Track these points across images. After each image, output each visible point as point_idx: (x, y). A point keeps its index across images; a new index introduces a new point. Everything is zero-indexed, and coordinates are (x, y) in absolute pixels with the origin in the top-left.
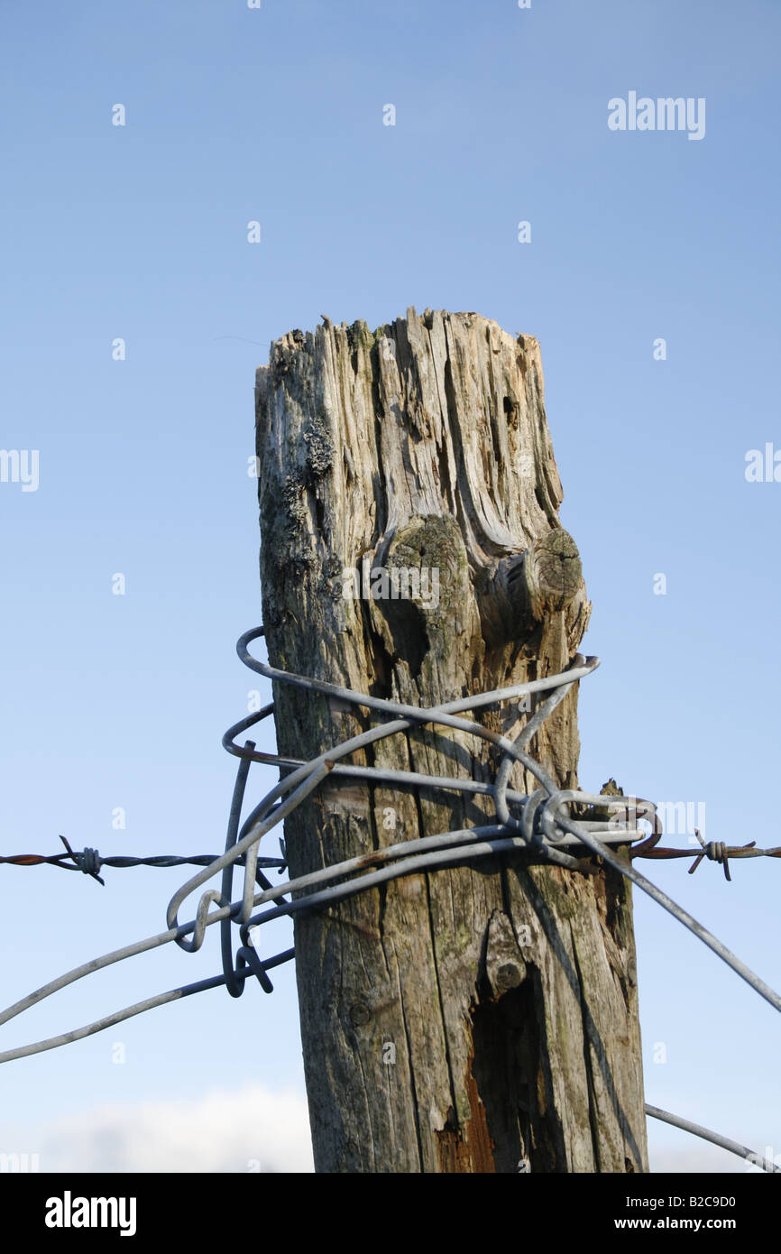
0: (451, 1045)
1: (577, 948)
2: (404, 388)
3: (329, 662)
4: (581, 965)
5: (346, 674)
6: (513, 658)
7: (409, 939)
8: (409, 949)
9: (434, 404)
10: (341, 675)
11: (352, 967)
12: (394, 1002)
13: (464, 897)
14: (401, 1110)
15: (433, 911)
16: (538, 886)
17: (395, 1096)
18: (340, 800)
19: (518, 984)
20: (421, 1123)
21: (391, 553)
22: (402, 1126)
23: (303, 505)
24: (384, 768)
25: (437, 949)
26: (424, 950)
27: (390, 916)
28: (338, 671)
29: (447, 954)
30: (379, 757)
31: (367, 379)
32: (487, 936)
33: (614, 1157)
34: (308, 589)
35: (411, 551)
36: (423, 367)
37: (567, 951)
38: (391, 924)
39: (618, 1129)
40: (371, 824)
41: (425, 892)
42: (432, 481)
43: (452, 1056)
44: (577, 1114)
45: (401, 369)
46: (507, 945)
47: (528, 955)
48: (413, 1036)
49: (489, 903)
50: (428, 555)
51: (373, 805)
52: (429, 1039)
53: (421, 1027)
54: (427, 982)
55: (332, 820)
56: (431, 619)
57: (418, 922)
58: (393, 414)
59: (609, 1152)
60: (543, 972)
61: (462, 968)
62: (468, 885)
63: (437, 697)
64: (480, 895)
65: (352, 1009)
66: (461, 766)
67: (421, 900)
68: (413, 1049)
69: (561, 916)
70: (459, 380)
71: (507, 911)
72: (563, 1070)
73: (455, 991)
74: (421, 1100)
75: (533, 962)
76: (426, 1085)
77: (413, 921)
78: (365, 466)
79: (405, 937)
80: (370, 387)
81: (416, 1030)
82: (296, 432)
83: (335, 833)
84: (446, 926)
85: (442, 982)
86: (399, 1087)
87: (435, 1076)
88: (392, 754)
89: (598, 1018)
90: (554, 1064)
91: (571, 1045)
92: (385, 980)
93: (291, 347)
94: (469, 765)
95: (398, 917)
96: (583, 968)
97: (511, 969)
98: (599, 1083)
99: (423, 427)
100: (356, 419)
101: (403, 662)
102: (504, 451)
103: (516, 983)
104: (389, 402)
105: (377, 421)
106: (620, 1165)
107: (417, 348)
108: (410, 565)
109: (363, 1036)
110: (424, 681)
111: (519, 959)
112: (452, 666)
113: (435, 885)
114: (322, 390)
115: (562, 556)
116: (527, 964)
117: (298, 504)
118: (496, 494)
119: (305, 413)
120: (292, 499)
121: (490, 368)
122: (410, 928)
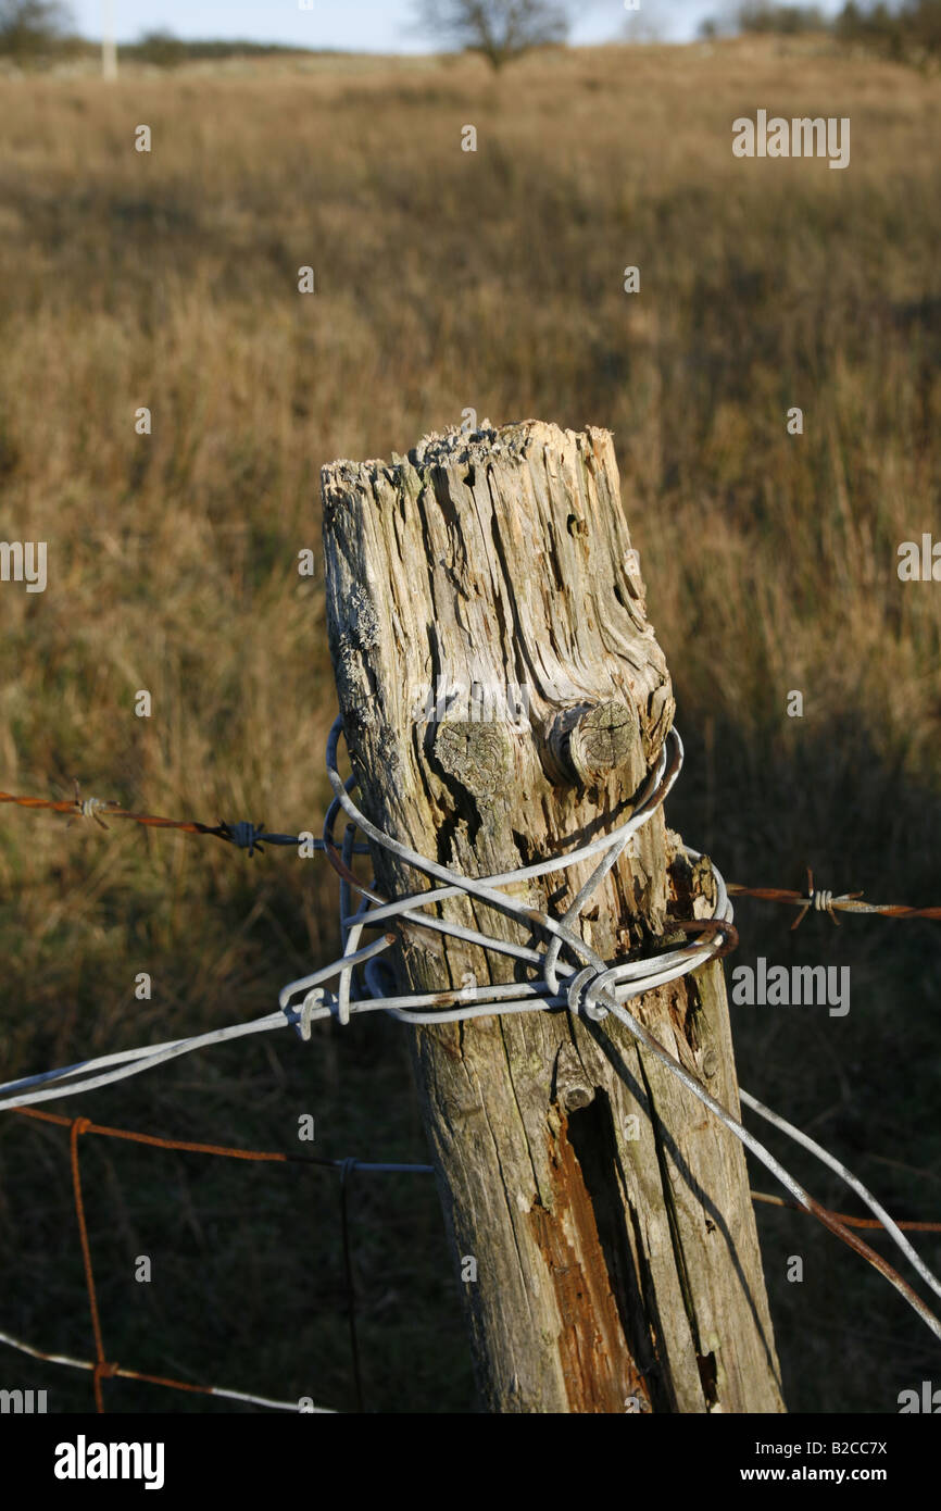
0: (532, 1147)
1: (645, 1068)
2: (452, 543)
3: (394, 819)
4: (650, 1081)
5: (410, 833)
6: (579, 798)
7: (487, 1063)
8: (487, 1070)
9: (482, 560)
10: (406, 833)
11: (442, 1072)
12: (478, 1110)
13: (534, 1030)
14: (493, 1191)
15: (506, 1040)
16: (602, 1025)
17: (488, 1180)
18: (418, 934)
20: (511, 1205)
21: (438, 736)
22: (495, 1203)
23: (357, 666)
24: (451, 924)
25: (513, 1073)
26: (501, 1072)
27: (468, 1042)
28: (402, 828)
29: (521, 1077)
30: (445, 910)
31: (417, 527)
32: (556, 1066)
33: (693, 1223)
34: (370, 745)
35: (456, 737)
36: (468, 524)
37: (634, 1074)
38: (470, 1049)
39: (696, 1201)
40: (444, 962)
41: (498, 1025)
42: (485, 638)
43: (533, 1155)
44: (652, 1202)
45: (448, 524)
46: (576, 1073)
47: (596, 1081)
48: (497, 1136)
49: (558, 1038)
50: (472, 743)
51: (446, 948)
52: (511, 1141)
53: (503, 1131)
54: (505, 1098)
55: (413, 949)
56: (479, 801)
57: (493, 1050)
58: (443, 568)
59: (688, 1220)
60: (611, 1094)
61: (537, 1089)
62: (537, 1021)
63: (493, 867)
64: (548, 1029)
65: (446, 1102)
66: (522, 927)
67: (493, 1033)
68: (500, 1146)
69: (625, 1046)
70: (507, 533)
71: (574, 1043)
72: (635, 1168)
73: (532, 1105)
74: (510, 1186)
75: (600, 1087)
76: (512, 1176)
77: (488, 1049)
78: (418, 617)
79: (483, 1061)
80: (420, 535)
81: (500, 1134)
82: (347, 591)
83: (416, 960)
84: (519, 1053)
85: (519, 1099)
86: (490, 1173)
87: (520, 1170)
88: (456, 909)
89: (670, 1120)
90: (626, 1165)
91: (642, 1148)
92: (469, 1090)
93: (338, 490)
94: (528, 924)
95: (475, 1043)
96: (652, 1083)
97: (580, 1093)
98: (674, 1171)
99: (470, 590)
100: (406, 573)
101: (464, 824)
102: (567, 578)
103: (586, 1104)
104: (438, 557)
105: (429, 570)
106: (700, 1228)
107: (461, 507)
108: (457, 750)
109: (458, 1126)
110: (479, 851)
111: (587, 1084)
112: (507, 836)
113: (507, 1020)
114: (364, 561)
115: (611, 729)
116: (595, 1088)
117: (353, 667)
118: (556, 634)
119: (352, 574)
120: (347, 661)
121: (549, 493)
122: (486, 1054)
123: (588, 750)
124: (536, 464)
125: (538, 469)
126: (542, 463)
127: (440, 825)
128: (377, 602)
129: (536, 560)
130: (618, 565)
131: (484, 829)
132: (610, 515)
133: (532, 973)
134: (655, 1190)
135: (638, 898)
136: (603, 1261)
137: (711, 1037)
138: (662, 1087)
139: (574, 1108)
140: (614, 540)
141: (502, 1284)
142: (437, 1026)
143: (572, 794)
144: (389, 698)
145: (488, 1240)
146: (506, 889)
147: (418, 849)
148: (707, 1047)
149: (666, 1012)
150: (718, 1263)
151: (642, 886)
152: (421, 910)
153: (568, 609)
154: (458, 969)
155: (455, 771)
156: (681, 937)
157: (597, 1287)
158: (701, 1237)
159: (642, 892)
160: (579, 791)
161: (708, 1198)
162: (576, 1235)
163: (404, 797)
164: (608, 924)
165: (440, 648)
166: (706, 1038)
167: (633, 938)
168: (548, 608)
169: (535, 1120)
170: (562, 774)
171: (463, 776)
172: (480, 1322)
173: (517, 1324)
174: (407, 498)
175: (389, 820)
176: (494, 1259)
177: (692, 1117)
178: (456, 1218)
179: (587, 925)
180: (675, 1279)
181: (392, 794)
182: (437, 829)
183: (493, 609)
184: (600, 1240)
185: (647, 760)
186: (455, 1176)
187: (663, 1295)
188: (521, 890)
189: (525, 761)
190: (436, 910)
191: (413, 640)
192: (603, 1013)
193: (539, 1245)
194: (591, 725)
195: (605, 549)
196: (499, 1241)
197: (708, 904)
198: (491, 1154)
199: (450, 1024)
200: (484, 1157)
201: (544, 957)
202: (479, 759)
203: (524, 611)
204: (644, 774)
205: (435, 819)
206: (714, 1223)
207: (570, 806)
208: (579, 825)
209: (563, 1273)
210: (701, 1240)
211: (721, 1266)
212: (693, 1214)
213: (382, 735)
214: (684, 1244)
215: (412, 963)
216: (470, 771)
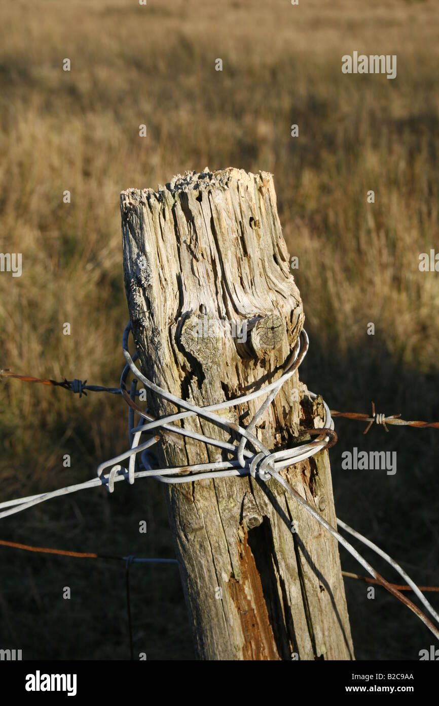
0: (230, 547)
1: (289, 506)
2: (190, 232)
3: (159, 376)
4: (291, 513)
5: (167, 383)
6: (255, 365)
7: (207, 504)
8: (207, 507)
9: (206, 241)
10: (165, 383)
11: (183, 509)
12: (201, 528)
13: (231, 486)
14: (209, 571)
15: (217, 492)
16: (267, 483)
17: (206, 564)
18: (171, 436)
19: (259, 525)
20: (219, 578)
21: (183, 332)
22: (210, 577)
23: (140, 296)
24: (189, 431)
25: (220, 509)
26: (214, 508)
27: (197, 493)
28: (163, 381)
29: (225, 511)
30: (185, 423)
31: (171, 223)
32: (243, 505)
33: (313, 587)
34: (147, 337)
35: (192, 333)
36: (198, 222)
37: (283, 509)
38: (198, 496)
39: (315, 575)
40: (184, 451)
41: (212, 483)
42: (207, 281)
43: (230, 552)
44: (292, 576)
45: (188, 222)
46: (253, 509)
47: (263, 513)
48: (211, 542)
49: (244, 489)
51: (185, 444)
52: (219, 544)
53: (215, 539)
54: (216, 522)
55: (168, 444)
56: (204, 366)
57: (210, 497)
58: (185, 245)
60: (271, 519)
61: (232, 517)
62: (233, 481)
63: (211, 401)
64: (239, 485)
65: (185, 525)
66: (225, 432)
67: (210, 488)
68: (213, 547)
69: (279, 494)
70: (219, 226)
71: (252, 493)
72: (283, 558)
73: (230, 525)
74: (218, 568)
75: (266, 516)
76: (219, 563)
77: (208, 496)
78: (172, 270)
79: (204, 502)
80: (173, 227)
81: (213, 541)
82: (135, 256)
83: (170, 450)
84: (223, 498)
85: (223, 522)
86: (208, 561)
87: (223, 559)
88: (191, 423)
89: (302, 533)
90: (279, 557)
91: (287, 548)
92: (197, 518)
93: (130, 204)
94: (229, 431)
95: (201, 493)
96: (292, 514)
97: (255, 519)
98: (303, 560)
99: (199, 256)
100: (166, 247)
101: (195, 378)
102: (249, 250)
103: (258, 524)
104: (182, 239)
105: (177, 245)
106: (316, 590)
107: (195, 213)
108: (192, 340)
109: (191, 537)
110: (204, 392)
111: (259, 514)
112: (218, 385)
113: (217, 481)
114: (144, 241)
115: (273, 328)
116: (263, 516)
117: (138, 297)
118: (244, 279)
119: (138, 248)
120: (134, 293)
121: (240, 206)
122: (206, 499)
123: (261, 339)
124: (234, 190)
125: (234, 194)
126: (237, 190)
127: (183, 379)
128: (151, 262)
129: (234, 241)
130: (275, 244)
131: (206, 381)
132: (271, 217)
133: (230, 456)
134: (294, 570)
135: (285, 418)
136: (266, 607)
137: (323, 490)
138: (297, 516)
139: (252, 527)
140: (273, 231)
141: (213, 620)
142: (180, 484)
143: (252, 363)
144: (157, 313)
145: (206, 596)
146: (218, 413)
147: (172, 391)
148: (321, 495)
149: (300, 477)
150: (326, 608)
151: (287, 411)
152: (172, 423)
153: (249, 266)
154: (192, 454)
155: (191, 350)
156: (308, 437)
157: (263, 621)
158: (317, 594)
159: (287, 414)
160: (255, 361)
161: (321, 574)
162: (252, 593)
163: (164, 365)
164: (270, 431)
165: (184, 287)
166: (320, 490)
167: (283, 438)
168: (239, 265)
169: (231, 533)
170: (247, 353)
171: (195, 353)
172: (201, 639)
173: (221, 641)
174: (166, 208)
175: (156, 376)
176: (209, 606)
177: (313, 531)
178: (189, 585)
179: (260, 431)
180: (304, 616)
181: (158, 362)
182: (181, 381)
183: (211, 266)
184: (264, 597)
185: (290, 345)
186: (189, 563)
187: (298, 625)
188: (225, 413)
189: (227, 345)
190: (180, 424)
191: (169, 282)
192: (268, 476)
193: (233, 599)
194: (262, 326)
195: (269, 235)
196: (212, 597)
197: (322, 420)
198: (208, 551)
199: (187, 483)
200: (205, 553)
201: (237, 448)
202: (204, 345)
203: (227, 267)
204: (289, 353)
205: (180, 376)
206: (324, 587)
207: (250, 369)
208: (255, 379)
209: (245, 614)
210: (317, 596)
211: (327, 610)
212: (313, 582)
213: (153, 332)
214: (308, 598)
215: (167, 452)
216: (199, 350)
